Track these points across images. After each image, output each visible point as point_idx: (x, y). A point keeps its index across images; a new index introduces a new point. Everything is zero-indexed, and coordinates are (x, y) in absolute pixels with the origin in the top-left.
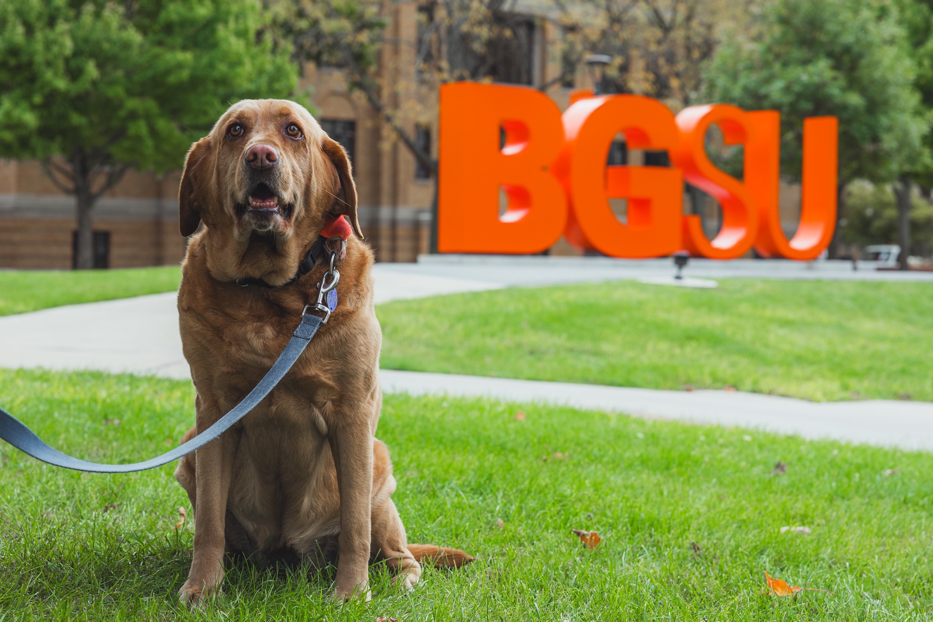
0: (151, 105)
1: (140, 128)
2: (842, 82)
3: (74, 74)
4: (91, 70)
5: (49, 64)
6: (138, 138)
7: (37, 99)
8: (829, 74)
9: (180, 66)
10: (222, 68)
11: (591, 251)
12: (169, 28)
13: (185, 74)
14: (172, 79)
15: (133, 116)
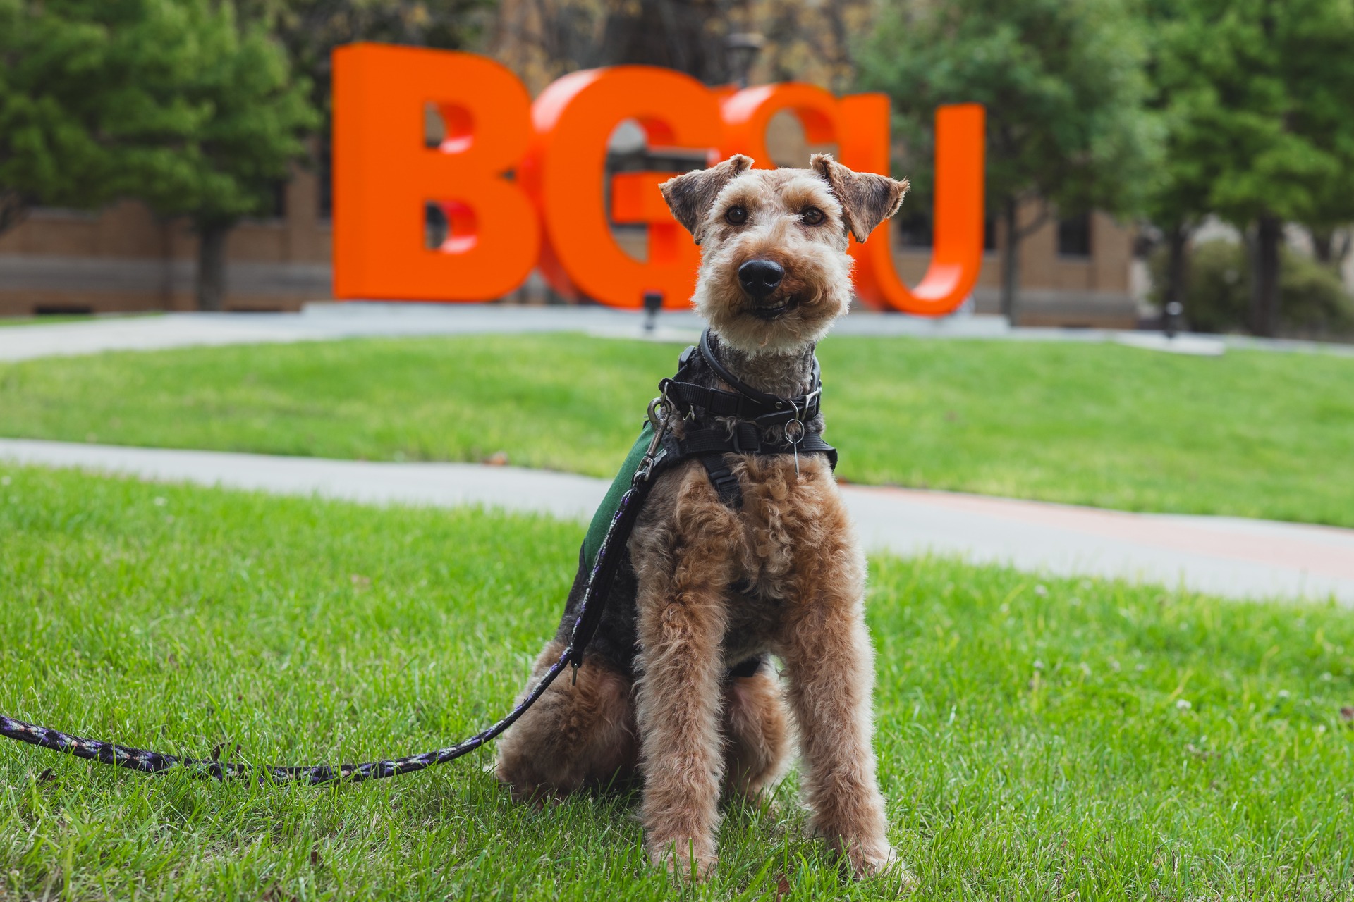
0: (49, 104)
1: (32, 138)
2: (1037, 62)
6: (29, 154)
8: (1017, 51)
9: (86, 46)
10: (151, 49)
11: (585, 299)
13: (94, 59)
14: (75, 65)
15: (20, 121)
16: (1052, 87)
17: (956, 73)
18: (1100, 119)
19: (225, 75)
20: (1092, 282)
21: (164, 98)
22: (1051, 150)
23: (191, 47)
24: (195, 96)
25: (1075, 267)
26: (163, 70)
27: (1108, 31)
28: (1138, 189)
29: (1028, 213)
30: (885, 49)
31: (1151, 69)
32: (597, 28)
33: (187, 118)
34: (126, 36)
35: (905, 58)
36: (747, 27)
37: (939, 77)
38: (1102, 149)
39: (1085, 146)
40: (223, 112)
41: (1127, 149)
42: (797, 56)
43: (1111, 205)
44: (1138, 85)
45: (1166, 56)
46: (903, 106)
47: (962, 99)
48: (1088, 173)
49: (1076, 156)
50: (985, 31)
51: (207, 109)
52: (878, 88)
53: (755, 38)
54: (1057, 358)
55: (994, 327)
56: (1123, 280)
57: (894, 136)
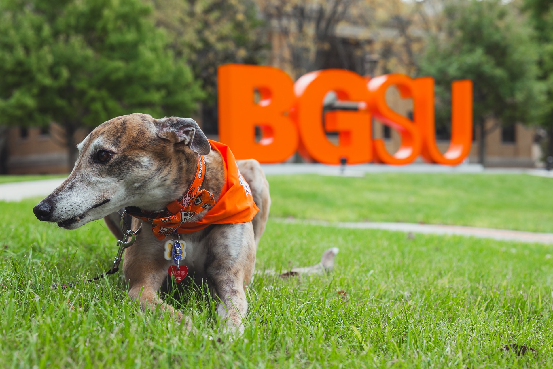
0: (104, 93)
1: (98, 106)
2: (492, 62)
3: (55, 76)
4: (65, 73)
5: (40, 70)
6: (96, 112)
7: (35, 91)
9: (117, 70)
10: (142, 70)
11: (315, 161)
12: (112, 48)
13: (120, 75)
15: (93, 100)
16: (499, 72)
17: (459, 69)
18: (519, 85)
19: (169, 79)
20: (516, 153)
21: (147, 89)
22: (499, 99)
23: (157, 68)
24: (159, 87)
25: (509, 148)
26: (145, 78)
27: (522, 49)
28: (535, 113)
29: (490, 124)
30: (430, 60)
31: (540, 63)
32: (312, 55)
33: (156, 96)
34: (132, 65)
35: (439, 63)
36: (371, 52)
37: (452, 70)
38: (519, 97)
39: (512, 95)
40: (170, 93)
41: (530, 97)
42: (392, 63)
43: (524, 120)
44: (534, 70)
45: (547, 58)
46: (438, 82)
47: (462, 78)
48: (514, 107)
49: (509, 100)
50: (471, 51)
51: (163, 93)
52: (428, 75)
53: (375, 56)
54: (502, 180)
55: (477, 169)
56: (529, 152)
57: (435, 94)
